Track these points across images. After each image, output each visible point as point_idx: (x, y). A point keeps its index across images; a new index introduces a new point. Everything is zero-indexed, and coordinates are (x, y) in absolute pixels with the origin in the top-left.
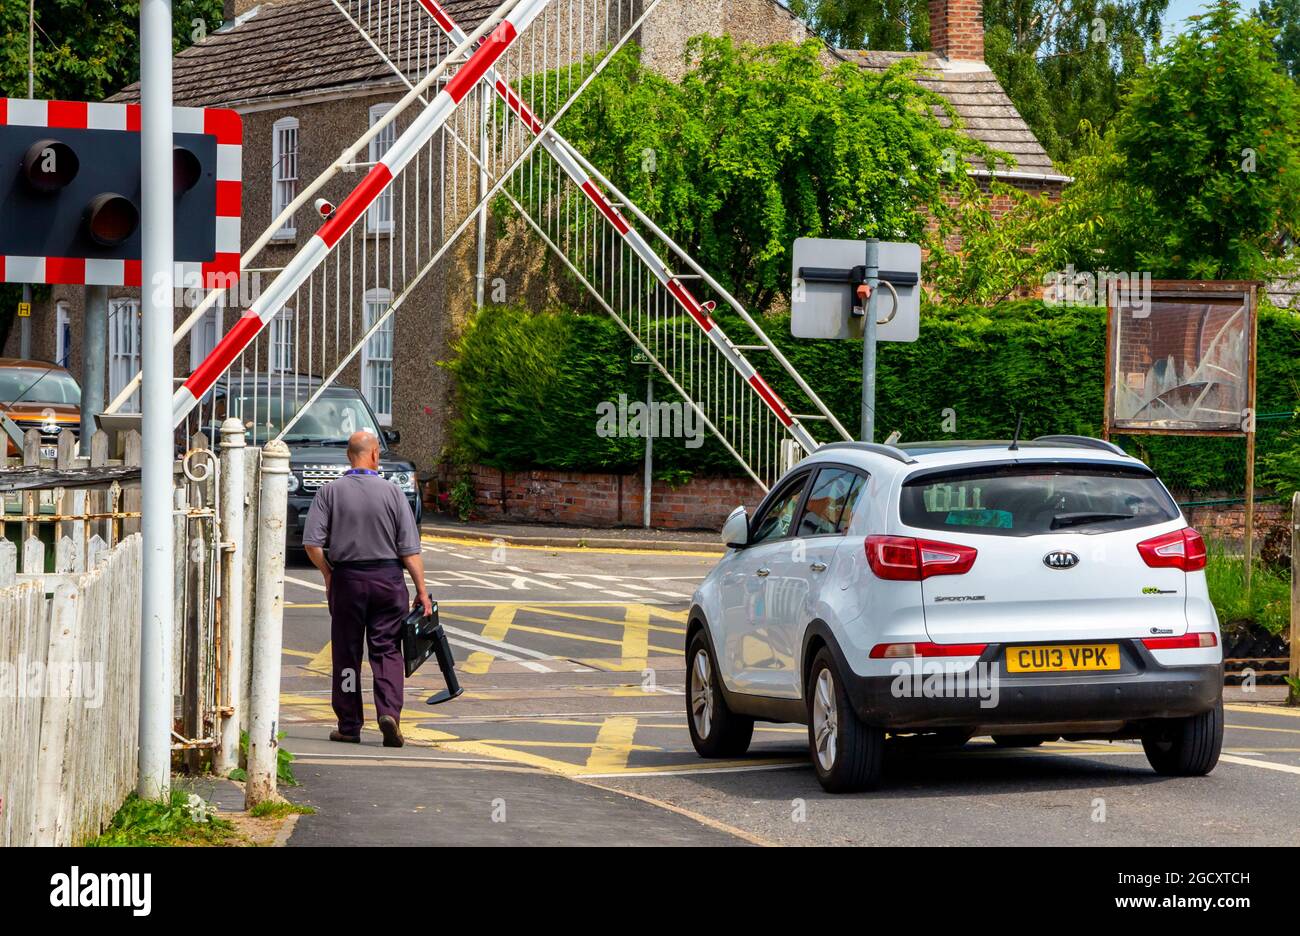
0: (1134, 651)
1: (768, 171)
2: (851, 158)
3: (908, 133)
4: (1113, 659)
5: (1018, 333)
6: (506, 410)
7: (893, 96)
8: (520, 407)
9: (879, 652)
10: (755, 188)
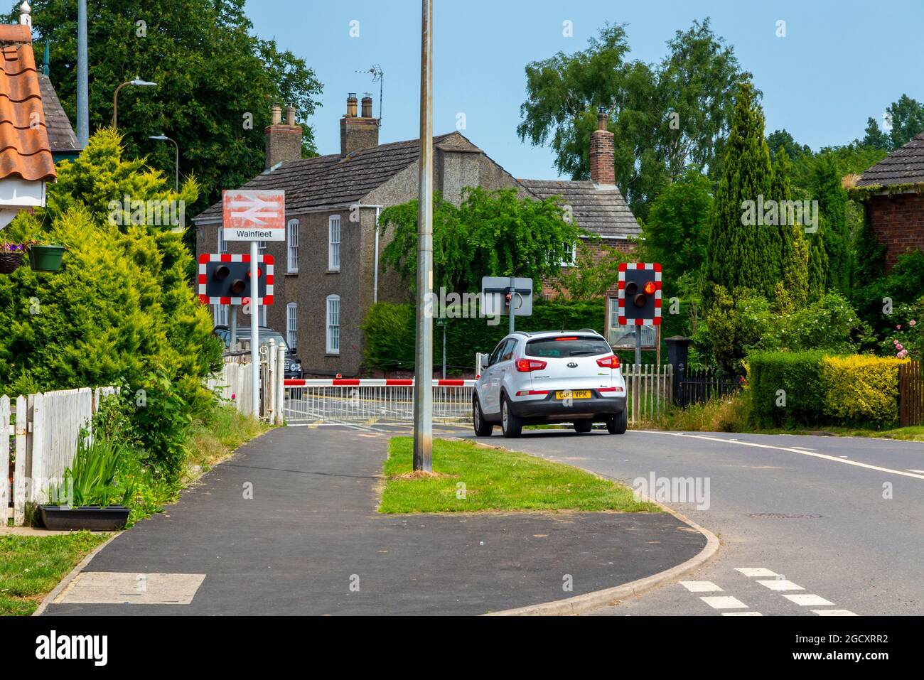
0: (595, 393)
1: (491, 244)
2: (524, 240)
3: (551, 228)
4: (589, 395)
5: (597, 311)
6: (385, 346)
7: (548, 212)
8: (391, 344)
9: (518, 394)
10: (487, 251)
